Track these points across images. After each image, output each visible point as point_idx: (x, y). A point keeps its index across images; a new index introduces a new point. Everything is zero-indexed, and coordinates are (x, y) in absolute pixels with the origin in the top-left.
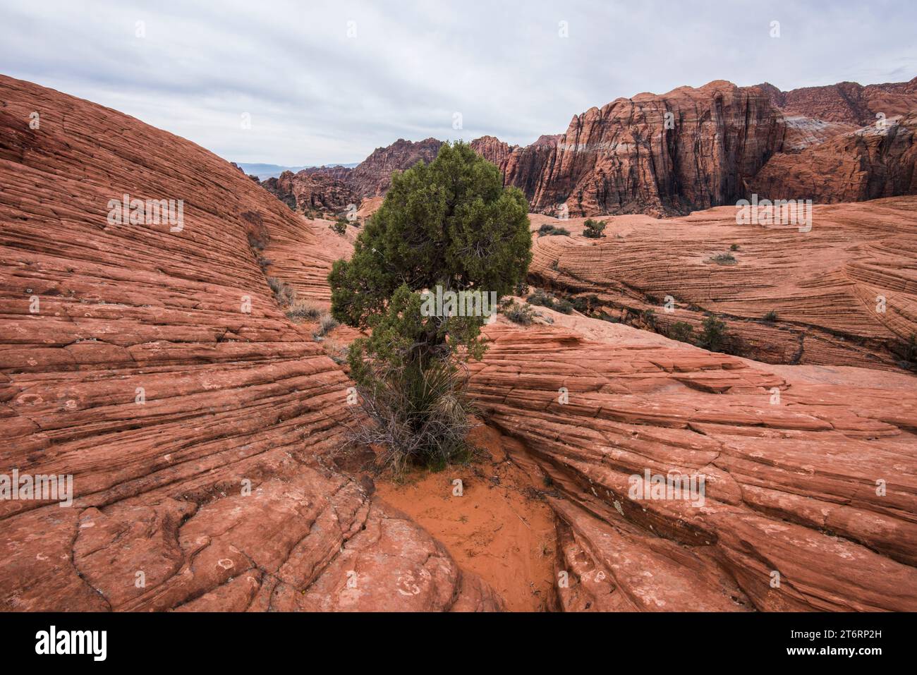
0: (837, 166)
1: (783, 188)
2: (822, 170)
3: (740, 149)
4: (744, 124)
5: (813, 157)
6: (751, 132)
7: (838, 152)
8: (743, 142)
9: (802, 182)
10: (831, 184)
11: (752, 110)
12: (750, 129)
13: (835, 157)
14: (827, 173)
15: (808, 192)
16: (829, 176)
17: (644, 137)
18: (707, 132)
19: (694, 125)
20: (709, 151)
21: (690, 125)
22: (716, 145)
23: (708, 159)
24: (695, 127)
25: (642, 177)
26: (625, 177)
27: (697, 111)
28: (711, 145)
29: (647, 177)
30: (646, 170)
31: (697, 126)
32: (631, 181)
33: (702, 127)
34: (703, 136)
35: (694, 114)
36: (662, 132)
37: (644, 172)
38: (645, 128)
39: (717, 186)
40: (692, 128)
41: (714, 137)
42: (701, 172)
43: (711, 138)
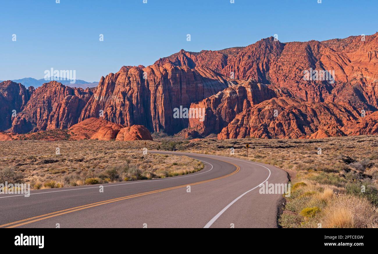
6: (183, 91)
17: (129, 95)
18: (159, 92)
19: (154, 88)
20: (160, 102)
21: (152, 88)
22: (163, 99)
23: (160, 107)
24: (154, 89)
25: (125, 117)
26: (118, 117)
27: (155, 81)
28: (161, 99)
29: (127, 117)
30: (127, 113)
31: (155, 89)
32: (120, 119)
33: (158, 90)
34: (158, 94)
35: (153, 83)
36: (138, 92)
37: (126, 114)
38: (130, 89)
39: (164, 120)
40: (153, 90)
41: (162, 95)
42: (157, 113)
43: (161, 95)
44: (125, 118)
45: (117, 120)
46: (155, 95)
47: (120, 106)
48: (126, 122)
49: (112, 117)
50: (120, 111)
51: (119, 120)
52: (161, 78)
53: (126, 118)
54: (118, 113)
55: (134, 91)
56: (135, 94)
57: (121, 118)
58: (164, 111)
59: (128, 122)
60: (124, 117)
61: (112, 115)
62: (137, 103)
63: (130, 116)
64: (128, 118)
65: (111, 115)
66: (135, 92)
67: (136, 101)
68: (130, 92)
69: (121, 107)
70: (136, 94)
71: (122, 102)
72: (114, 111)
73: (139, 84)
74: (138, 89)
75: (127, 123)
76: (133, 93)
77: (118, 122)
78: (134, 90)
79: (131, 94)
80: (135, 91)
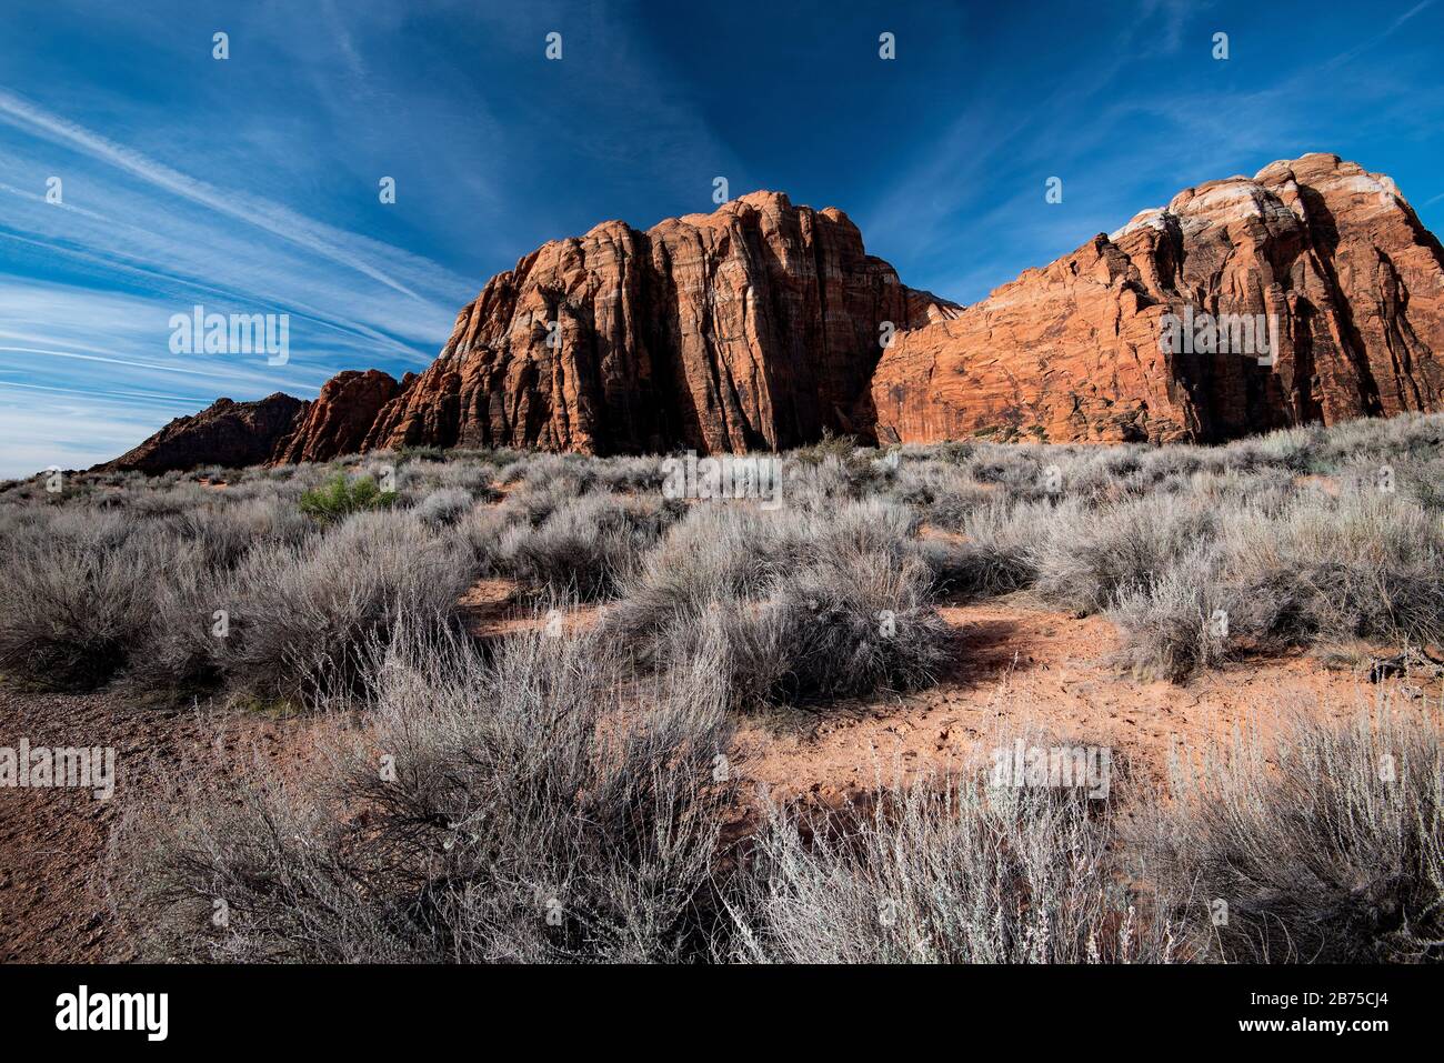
0: (1064, 317)
1: (930, 409)
2: (1023, 338)
3: (814, 332)
4: (813, 274)
5: (989, 315)
6: (832, 294)
7: (1054, 281)
8: (818, 316)
9: (976, 381)
10: (1061, 366)
11: (827, 247)
12: (829, 288)
13: (1050, 295)
14: (1039, 341)
15: (999, 404)
16: (1047, 347)
17: (576, 299)
18: (728, 284)
19: (698, 270)
20: (739, 326)
21: (687, 273)
22: (751, 312)
23: (738, 346)
24: (700, 275)
25: (555, 387)
26: (513, 390)
27: (701, 242)
28: (740, 313)
29: (568, 383)
30: (566, 368)
31: (704, 274)
32: (524, 399)
33: (718, 277)
34: (720, 296)
35: (695, 247)
36: (619, 286)
37: (561, 373)
38: (580, 279)
39: (765, 410)
40: (693, 278)
41: (745, 292)
42: (723, 378)
43: (738, 296)
44: (555, 395)
45: (510, 406)
46: (707, 300)
47: (527, 342)
48: (557, 411)
49: (481, 391)
50: (526, 361)
51: (517, 405)
52: (734, 226)
53: (561, 390)
54: (515, 370)
55: (600, 284)
56: (607, 294)
57: (530, 395)
58: (761, 364)
59: (573, 412)
60: (551, 389)
61: (480, 381)
62: (619, 330)
63: (580, 379)
64: (571, 389)
65: (476, 383)
66: (609, 285)
67: (611, 321)
68: (582, 289)
69: (531, 348)
70: (614, 294)
71: (538, 322)
72: (495, 363)
73: (624, 254)
74: (622, 274)
75: (566, 418)
76: (595, 291)
77: (510, 417)
78: (602, 279)
79: (586, 296)
80: (609, 279)
